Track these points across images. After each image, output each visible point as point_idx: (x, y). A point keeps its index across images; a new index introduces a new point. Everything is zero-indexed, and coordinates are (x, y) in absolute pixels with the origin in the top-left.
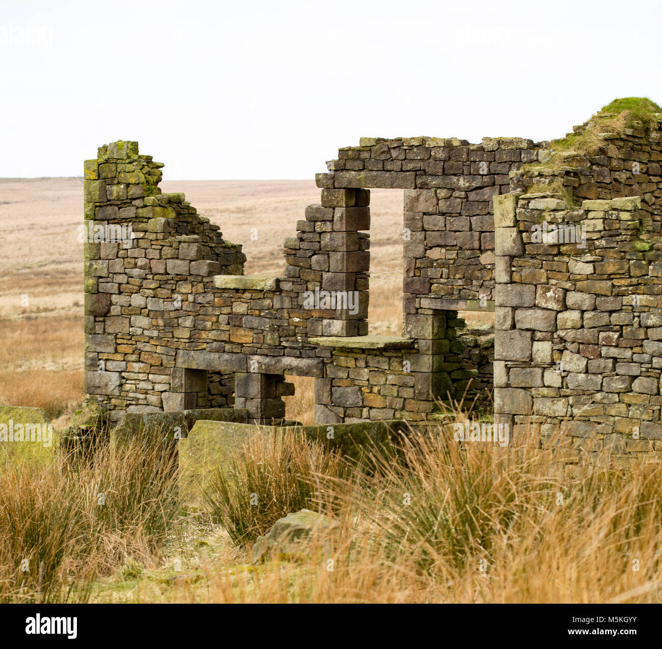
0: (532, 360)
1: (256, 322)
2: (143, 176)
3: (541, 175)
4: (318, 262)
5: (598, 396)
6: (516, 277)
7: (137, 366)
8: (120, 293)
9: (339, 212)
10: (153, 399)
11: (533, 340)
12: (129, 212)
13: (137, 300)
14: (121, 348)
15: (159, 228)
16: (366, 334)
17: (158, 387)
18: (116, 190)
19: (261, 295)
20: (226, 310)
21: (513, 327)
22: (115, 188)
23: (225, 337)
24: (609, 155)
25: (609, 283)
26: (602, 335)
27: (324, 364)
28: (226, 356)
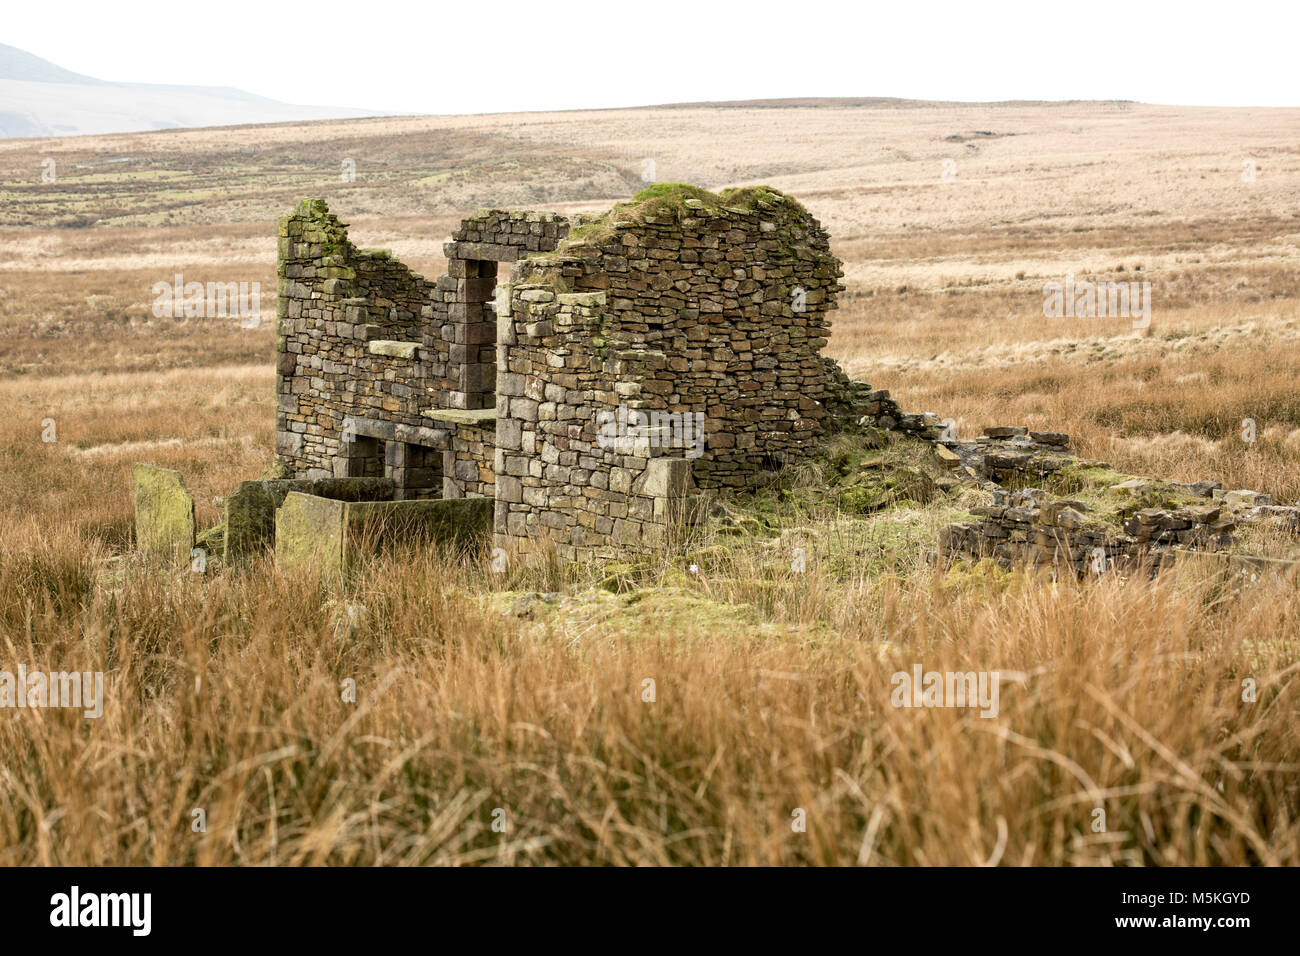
0: (521, 449)
1: (401, 390)
2: (325, 236)
3: (538, 266)
4: (446, 333)
5: (567, 488)
6: (512, 368)
7: (314, 429)
8: (304, 353)
9: (462, 282)
10: (326, 462)
11: (522, 429)
12: (310, 272)
13: (316, 362)
14: (304, 410)
15: (331, 290)
16: (493, 407)
17: (331, 451)
18: (302, 248)
19: (405, 364)
20: (380, 377)
21: (509, 415)
22: (300, 246)
23: (378, 404)
24: (625, 243)
25: (575, 377)
26: (570, 428)
27: (451, 437)
28: (379, 423)
